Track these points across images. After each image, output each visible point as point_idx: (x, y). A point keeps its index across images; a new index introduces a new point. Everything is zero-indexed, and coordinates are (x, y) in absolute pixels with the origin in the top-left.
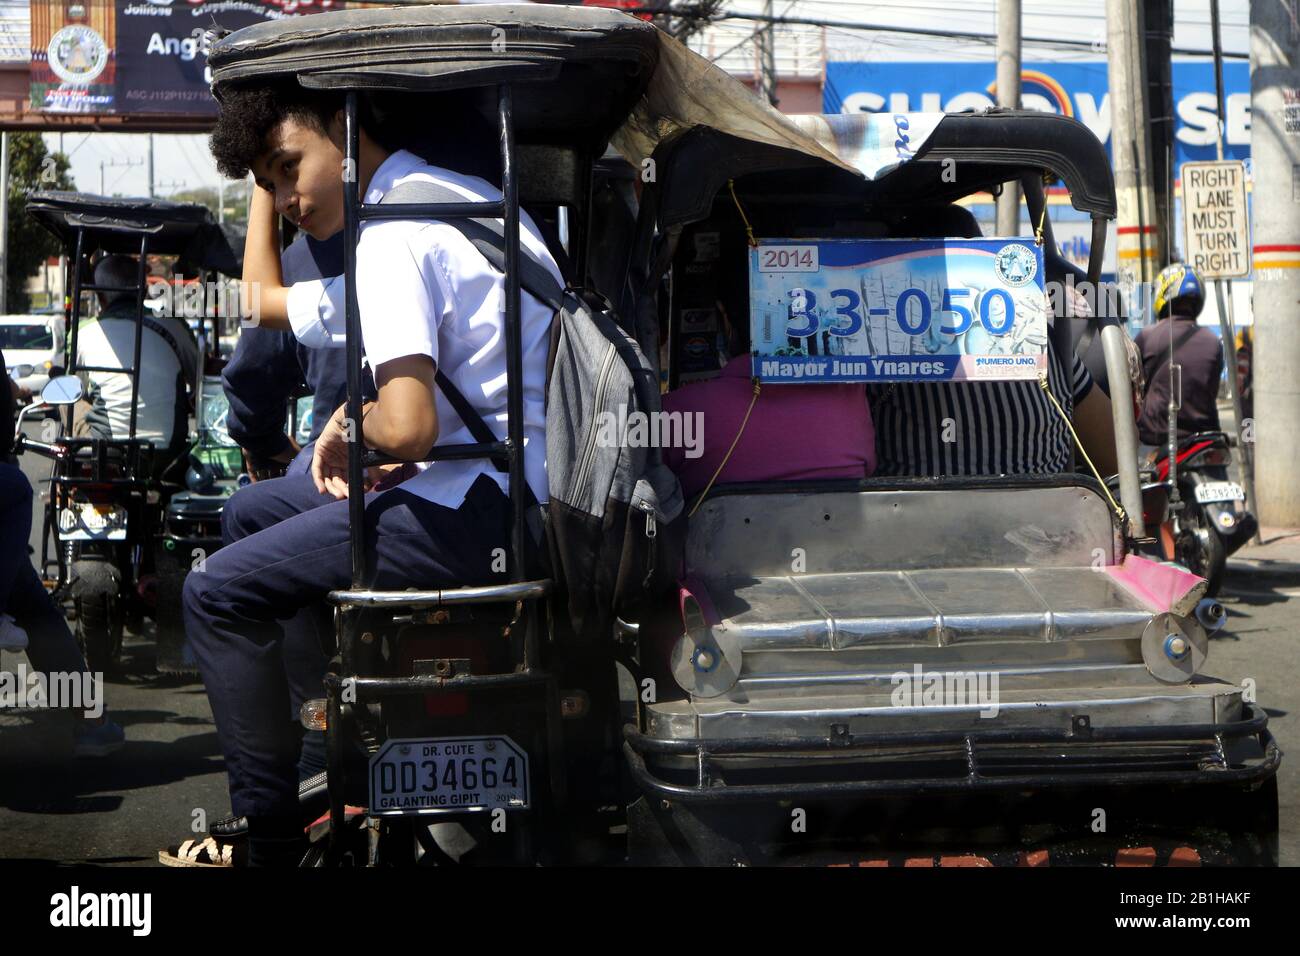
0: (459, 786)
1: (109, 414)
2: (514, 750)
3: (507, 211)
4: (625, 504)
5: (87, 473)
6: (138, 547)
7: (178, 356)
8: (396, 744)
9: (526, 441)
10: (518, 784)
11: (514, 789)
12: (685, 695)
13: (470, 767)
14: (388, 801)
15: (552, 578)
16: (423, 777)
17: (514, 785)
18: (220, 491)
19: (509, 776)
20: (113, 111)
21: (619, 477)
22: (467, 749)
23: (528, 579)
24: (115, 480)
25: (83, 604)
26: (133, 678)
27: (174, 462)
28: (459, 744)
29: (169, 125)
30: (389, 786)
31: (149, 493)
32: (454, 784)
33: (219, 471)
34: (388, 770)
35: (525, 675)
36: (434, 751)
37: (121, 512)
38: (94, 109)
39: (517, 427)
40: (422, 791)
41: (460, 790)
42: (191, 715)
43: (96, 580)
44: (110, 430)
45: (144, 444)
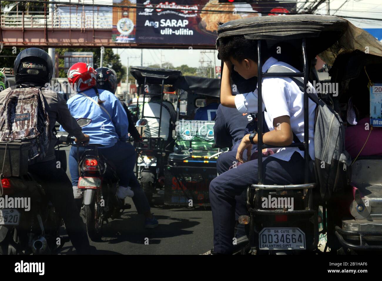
0: (285, 242)
1: (151, 130)
2: (301, 232)
3: (305, 75)
4: (337, 160)
5: (146, 147)
6: (158, 169)
7: (170, 114)
8: (267, 229)
9: (309, 141)
10: (302, 242)
11: (301, 244)
12: (354, 218)
13: (288, 237)
14: (265, 245)
15: (316, 183)
16: (275, 238)
17: (301, 242)
18: (183, 153)
19: (300, 240)
20: (135, 42)
21: (336, 153)
22: (287, 231)
23: (309, 183)
24: (154, 149)
25: (143, 185)
26: (156, 206)
27: (169, 145)
28: (285, 230)
29: (150, 46)
30: (265, 241)
31: (163, 153)
32: (283, 241)
33: (183, 147)
34: (264, 237)
35: (309, 211)
36: (278, 231)
37: (155, 158)
38: (130, 42)
39: (307, 137)
40: (274, 243)
41: (285, 243)
42: (175, 217)
43: (148, 177)
44: (151, 135)
45: (162, 139)
